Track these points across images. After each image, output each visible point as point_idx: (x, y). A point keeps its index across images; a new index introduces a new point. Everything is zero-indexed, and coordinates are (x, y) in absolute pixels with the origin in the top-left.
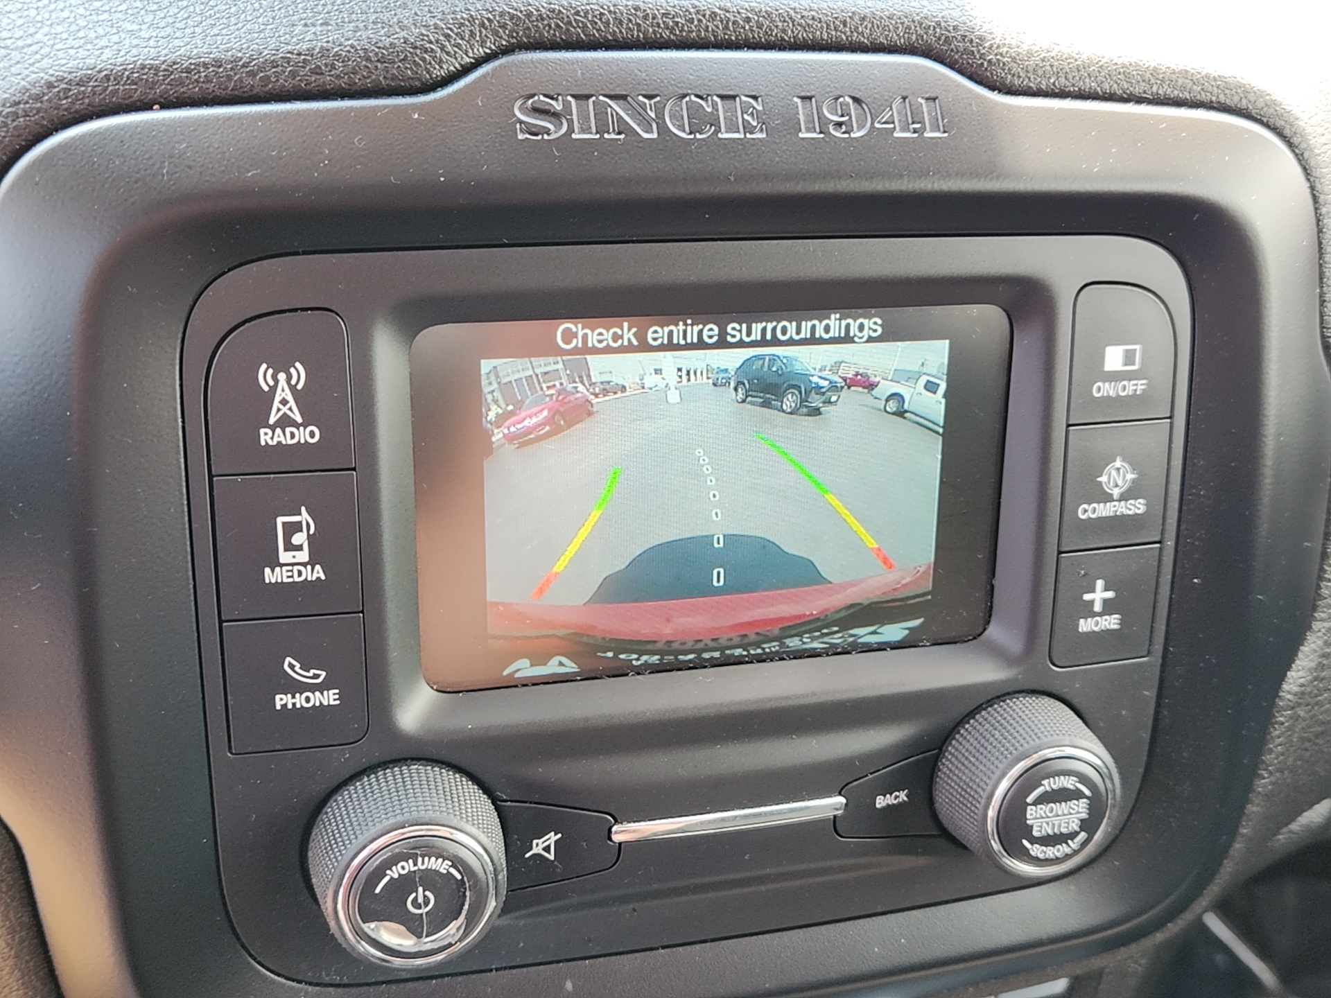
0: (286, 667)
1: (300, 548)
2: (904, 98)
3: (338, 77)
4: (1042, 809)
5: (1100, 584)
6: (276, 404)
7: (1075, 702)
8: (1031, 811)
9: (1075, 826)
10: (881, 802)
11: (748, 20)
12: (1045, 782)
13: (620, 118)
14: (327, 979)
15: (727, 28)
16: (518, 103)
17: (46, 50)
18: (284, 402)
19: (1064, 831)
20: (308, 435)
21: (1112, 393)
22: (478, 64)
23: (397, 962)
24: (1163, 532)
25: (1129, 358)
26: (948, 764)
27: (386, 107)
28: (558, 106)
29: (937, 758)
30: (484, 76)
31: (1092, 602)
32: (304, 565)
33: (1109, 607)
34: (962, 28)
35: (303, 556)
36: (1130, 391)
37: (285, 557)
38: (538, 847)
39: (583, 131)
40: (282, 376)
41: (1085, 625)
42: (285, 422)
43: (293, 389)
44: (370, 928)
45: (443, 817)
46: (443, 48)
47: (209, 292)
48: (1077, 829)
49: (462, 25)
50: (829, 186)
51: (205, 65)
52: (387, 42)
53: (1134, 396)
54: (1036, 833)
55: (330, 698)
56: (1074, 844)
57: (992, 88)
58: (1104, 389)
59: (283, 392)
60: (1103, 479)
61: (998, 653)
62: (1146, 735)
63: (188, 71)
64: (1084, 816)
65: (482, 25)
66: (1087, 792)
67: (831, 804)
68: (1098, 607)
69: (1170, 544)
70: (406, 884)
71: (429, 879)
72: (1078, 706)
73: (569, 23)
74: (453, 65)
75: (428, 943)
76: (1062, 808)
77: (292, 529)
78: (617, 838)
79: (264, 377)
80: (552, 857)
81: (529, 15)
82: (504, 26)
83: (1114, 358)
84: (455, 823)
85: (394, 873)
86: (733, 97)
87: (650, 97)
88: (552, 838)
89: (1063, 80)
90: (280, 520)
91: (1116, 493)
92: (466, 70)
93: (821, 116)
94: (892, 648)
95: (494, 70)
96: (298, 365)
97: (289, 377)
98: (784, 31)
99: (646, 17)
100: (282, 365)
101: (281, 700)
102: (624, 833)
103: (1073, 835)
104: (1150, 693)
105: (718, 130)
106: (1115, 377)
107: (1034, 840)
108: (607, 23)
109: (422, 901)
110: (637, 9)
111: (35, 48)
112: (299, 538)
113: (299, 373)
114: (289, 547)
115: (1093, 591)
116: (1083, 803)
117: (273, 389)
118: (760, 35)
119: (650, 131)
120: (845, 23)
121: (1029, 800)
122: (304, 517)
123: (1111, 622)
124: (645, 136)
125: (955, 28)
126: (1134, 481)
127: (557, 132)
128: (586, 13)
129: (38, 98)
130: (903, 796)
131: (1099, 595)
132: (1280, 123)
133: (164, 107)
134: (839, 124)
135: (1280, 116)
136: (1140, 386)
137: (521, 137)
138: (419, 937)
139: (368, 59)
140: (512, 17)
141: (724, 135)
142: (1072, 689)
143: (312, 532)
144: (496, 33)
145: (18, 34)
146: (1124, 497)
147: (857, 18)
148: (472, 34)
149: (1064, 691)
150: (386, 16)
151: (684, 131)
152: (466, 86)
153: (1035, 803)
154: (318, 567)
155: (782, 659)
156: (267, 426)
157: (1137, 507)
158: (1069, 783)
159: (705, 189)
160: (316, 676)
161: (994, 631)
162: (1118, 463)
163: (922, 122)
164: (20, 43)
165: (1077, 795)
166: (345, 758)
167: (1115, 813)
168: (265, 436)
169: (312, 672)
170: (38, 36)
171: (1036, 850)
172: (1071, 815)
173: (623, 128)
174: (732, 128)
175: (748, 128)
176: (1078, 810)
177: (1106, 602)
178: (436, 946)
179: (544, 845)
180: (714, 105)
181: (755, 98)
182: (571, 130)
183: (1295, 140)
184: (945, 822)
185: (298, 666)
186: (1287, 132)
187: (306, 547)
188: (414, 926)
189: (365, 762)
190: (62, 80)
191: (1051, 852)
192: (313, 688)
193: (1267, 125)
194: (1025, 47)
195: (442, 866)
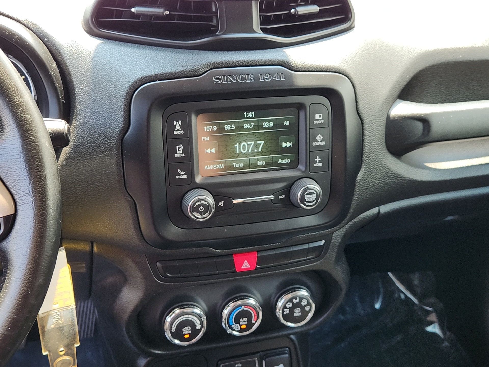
0: (178, 171)
1: (180, 151)
2: (277, 73)
3: (185, 75)
4: (308, 196)
5: (318, 157)
6: (177, 127)
7: (315, 179)
8: (305, 196)
9: (314, 199)
10: (280, 197)
11: (251, 62)
12: (308, 191)
13: (230, 79)
14: (185, 228)
15: (247, 63)
16: (214, 77)
17: (140, 72)
18: (178, 127)
19: (312, 200)
20: (182, 132)
21: (318, 123)
22: (207, 71)
23: (198, 220)
24: (329, 148)
25: (320, 116)
26: (292, 190)
27: (193, 79)
28: (220, 78)
29: (290, 190)
30: (208, 73)
31: (316, 161)
32: (181, 154)
33: (320, 162)
34: (287, 61)
35: (181, 152)
36: (320, 122)
37: (178, 152)
38: (220, 204)
39: (224, 81)
40: (177, 123)
41: (315, 165)
42: (178, 130)
43: (179, 125)
44: (193, 213)
45: (205, 195)
46: (201, 69)
47: (166, 109)
48: (314, 200)
49: (204, 65)
50: (265, 89)
51: (165, 74)
52: (193, 69)
53: (321, 123)
54: (307, 200)
55: (185, 176)
56: (314, 203)
57: (293, 71)
58: (315, 122)
59: (178, 125)
60: (317, 138)
61: (300, 170)
62: (329, 186)
63: (162, 75)
64: (315, 197)
65: (207, 65)
66: (315, 193)
67: (272, 197)
68: (318, 162)
69: (330, 150)
70: (199, 206)
71: (203, 205)
72: (316, 180)
73: (221, 64)
74: (203, 72)
75: (203, 216)
76: (311, 196)
77: (179, 148)
78: (233, 202)
79: (175, 123)
80: (222, 206)
81: (215, 63)
82: (211, 65)
83: (317, 116)
84: (207, 196)
85: (197, 204)
86: (248, 75)
87: (235, 75)
88: (222, 202)
89: (305, 69)
90: (177, 146)
91: (319, 141)
92: (205, 72)
93: (263, 77)
94: (281, 170)
95: (210, 72)
96: (180, 121)
97: (179, 123)
98: (257, 63)
99: (234, 62)
100: (177, 121)
101: (177, 177)
102: (235, 201)
103: (314, 201)
104: (329, 178)
105: (246, 80)
106: (318, 120)
107: (307, 202)
108: (227, 64)
109: (202, 209)
110: (232, 61)
111: (138, 72)
112: (180, 149)
113: (180, 122)
114: (179, 151)
115: (316, 158)
116: (315, 195)
117: (176, 125)
118: (253, 64)
119: (235, 81)
120: (267, 61)
121: (305, 194)
122: (181, 146)
123: (320, 164)
124: (234, 82)
125: (286, 61)
126: (323, 139)
127: (220, 82)
128: (224, 62)
129: (140, 80)
130: (284, 196)
131: (318, 159)
132: (346, 74)
133: (159, 81)
134: (266, 79)
135: (346, 73)
136: (322, 121)
137: (214, 83)
138: (201, 215)
139: (190, 72)
140: (212, 63)
141: (247, 81)
142: (314, 177)
143: (182, 148)
144: (210, 66)
145: (136, 70)
146: (321, 141)
147: (269, 61)
148: (206, 67)
149: (313, 177)
150: (192, 64)
151: (240, 80)
152: (206, 75)
153: (306, 195)
154: (183, 154)
155: (261, 172)
156: (175, 131)
157: (323, 143)
158: (312, 191)
159: (244, 90)
160: (183, 173)
161: (300, 167)
162: (319, 135)
163: (280, 77)
164: (136, 71)
165: (314, 194)
166: (188, 187)
167: (322, 197)
168: (175, 133)
169: (183, 172)
170: (139, 70)
171: (307, 204)
172: (313, 197)
173: (231, 81)
174: (249, 80)
175: (251, 80)
176: (314, 196)
177: (319, 161)
178: (204, 217)
179: (221, 204)
180: (246, 76)
181: (252, 75)
182: (222, 81)
183: (349, 77)
184: (292, 202)
185: (180, 171)
186: (348, 76)
187: (181, 151)
188: (201, 213)
189: (191, 188)
190: (143, 77)
191: (310, 204)
192: (183, 175)
193: (344, 75)
194: (299, 64)
195: (205, 203)
